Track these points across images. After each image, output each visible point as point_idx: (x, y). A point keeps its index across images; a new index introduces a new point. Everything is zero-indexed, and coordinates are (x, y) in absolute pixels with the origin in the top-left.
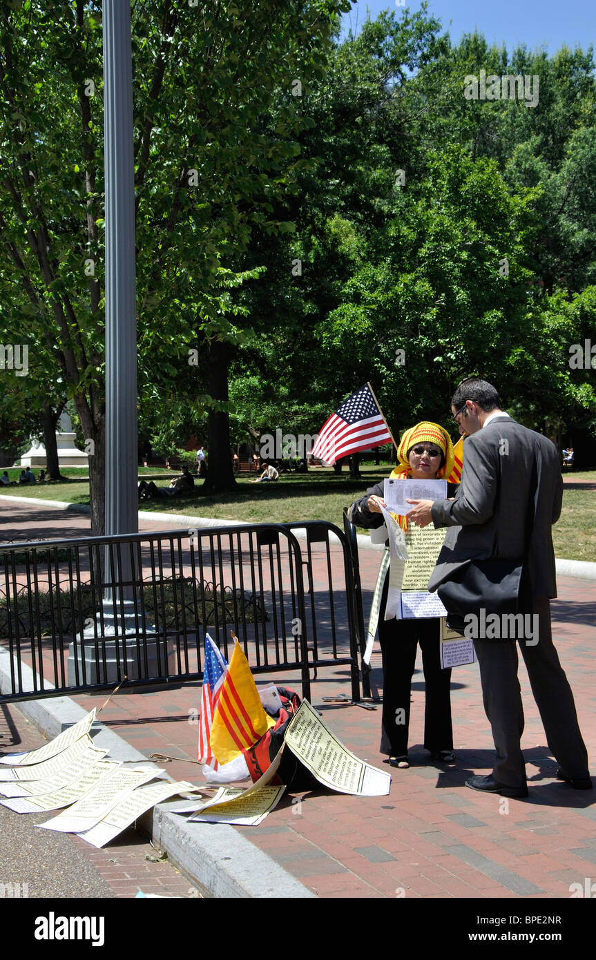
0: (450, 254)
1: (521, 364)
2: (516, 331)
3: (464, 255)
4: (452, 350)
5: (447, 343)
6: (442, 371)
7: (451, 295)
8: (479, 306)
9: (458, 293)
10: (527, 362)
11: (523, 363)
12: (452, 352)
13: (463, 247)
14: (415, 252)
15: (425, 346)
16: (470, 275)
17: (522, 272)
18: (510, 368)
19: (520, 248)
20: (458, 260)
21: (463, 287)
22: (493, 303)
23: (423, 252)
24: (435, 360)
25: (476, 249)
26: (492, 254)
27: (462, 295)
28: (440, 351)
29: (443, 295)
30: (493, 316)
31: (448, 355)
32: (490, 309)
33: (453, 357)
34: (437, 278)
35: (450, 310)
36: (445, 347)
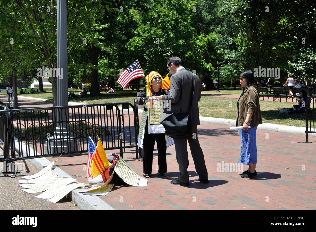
0: (168, 22)
1: (190, 57)
2: (189, 46)
3: (173, 22)
4: (169, 52)
5: (167, 50)
6: (165, 58)
7: (168, 35)
8: (177, 38)
9: (171, 34)
10: (192, 56)
11: (191, 56)
12: (169, 53)
13: (172, 20)
14: (157, 21)
15: (160, 50)
16: (174, 28)
17: (190, 28)
18: (187, 58)
19: (190, 20)
20: (170, 24)
21: (172, 32)
22: (182, 38)
23: (160, 21)
24: (163, 55)
25: (176, 20)
26: (181, 22)
27: (172, 35)
28: (165, 52)
29: (166, 34)
30: (181, 41)
31: (168, 54)
32: (181, 39)
33: (169, 54)
34: (164, 29)
35: (168, 39)
36: (166, 51)
